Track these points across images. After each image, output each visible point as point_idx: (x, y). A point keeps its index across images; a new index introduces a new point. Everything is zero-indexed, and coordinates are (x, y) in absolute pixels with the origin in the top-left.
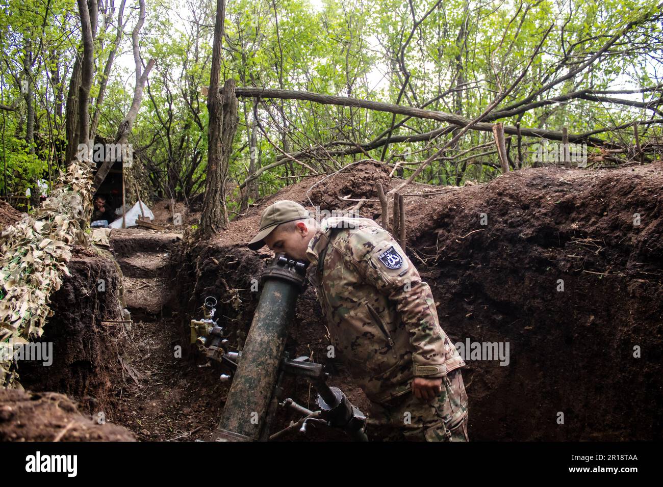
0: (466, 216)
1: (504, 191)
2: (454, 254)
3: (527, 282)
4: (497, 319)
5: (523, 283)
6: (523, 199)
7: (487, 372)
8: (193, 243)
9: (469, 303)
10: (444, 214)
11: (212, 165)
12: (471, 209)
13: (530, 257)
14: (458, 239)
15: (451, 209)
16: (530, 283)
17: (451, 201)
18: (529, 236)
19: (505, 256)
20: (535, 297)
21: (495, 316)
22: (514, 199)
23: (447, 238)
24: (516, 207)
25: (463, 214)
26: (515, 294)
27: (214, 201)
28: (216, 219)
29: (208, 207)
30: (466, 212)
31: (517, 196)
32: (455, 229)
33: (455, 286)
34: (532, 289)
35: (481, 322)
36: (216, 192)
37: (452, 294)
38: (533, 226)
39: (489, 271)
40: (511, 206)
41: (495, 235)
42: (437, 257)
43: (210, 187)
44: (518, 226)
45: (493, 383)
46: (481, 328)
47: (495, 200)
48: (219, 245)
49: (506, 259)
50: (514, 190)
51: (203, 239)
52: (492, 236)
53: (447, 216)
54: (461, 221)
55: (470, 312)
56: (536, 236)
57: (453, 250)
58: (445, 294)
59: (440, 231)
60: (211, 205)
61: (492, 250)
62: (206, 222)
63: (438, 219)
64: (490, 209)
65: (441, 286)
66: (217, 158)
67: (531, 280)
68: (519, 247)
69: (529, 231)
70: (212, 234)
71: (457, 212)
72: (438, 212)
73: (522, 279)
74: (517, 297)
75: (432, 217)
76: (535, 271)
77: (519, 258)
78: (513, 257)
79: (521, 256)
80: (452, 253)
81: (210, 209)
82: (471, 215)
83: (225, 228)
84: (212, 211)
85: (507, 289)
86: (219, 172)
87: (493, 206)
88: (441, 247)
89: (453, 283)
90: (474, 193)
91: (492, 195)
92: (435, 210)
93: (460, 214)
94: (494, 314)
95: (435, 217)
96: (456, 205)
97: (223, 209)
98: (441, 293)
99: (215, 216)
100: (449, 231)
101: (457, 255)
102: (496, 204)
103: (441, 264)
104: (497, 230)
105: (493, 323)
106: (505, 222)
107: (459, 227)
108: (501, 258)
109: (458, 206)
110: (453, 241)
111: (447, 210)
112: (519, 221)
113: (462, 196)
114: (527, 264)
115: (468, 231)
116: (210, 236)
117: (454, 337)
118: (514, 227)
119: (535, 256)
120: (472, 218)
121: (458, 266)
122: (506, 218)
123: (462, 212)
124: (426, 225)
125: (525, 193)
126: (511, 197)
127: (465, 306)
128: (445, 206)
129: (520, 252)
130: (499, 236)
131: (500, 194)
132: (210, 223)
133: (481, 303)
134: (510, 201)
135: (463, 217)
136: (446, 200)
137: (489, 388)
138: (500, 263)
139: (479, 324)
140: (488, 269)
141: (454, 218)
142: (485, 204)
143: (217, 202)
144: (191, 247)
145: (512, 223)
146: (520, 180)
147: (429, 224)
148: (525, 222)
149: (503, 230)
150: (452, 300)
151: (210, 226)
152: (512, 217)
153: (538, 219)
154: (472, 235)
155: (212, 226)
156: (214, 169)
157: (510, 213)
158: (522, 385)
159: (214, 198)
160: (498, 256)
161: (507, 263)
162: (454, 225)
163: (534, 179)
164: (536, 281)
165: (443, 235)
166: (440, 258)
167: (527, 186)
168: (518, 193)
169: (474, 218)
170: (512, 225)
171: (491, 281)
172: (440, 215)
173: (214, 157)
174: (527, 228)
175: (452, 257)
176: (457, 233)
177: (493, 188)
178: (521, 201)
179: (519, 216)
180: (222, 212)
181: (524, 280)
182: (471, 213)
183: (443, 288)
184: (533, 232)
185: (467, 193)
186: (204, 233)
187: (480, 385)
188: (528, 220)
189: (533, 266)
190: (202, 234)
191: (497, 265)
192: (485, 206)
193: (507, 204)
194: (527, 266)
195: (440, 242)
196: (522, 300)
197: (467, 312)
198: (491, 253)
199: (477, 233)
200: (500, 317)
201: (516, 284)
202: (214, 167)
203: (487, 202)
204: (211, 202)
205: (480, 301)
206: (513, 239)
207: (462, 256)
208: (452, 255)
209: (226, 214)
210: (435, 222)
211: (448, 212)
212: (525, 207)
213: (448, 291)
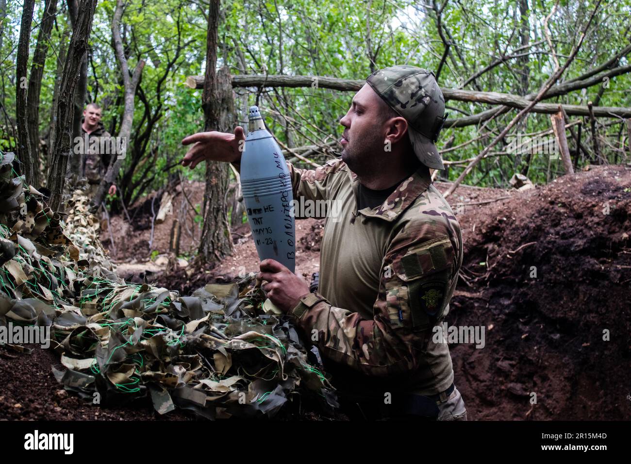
0: (517, 228)
1: (555, 199)
2: (506, 271)
3: (581, 297)
4: (555, 338)
5: (578, 298)
6: (575, 207)
7: (548, 397)
8: (193, 275)
9: (525, 324)
10: (493, 226)
11: (211, 178)
12: (522, 220)
13: (583, 269)
14: (510, 254)
15: (501, 221)
16: (584, 297)
17: (501, 212)
18: (581, 247)
19: (558, 270)
20: (590, 311)
21: (552, 336)
22: (567, 208)
23: (498, 253)
24: (569, 217)
25: (514, 226)
26: (571, 310)
27: (217, 223)
28: (220, 244)
29: (209, 229)
30: (517, 223)
31: (570, 205)
32: (506, 243)
33: (508, 306)
34: (587, 303)
35: (538, 343)
36: (218, 210)
37: (506, 314)
38: (586, 236)
39: (543, 287)
40: (563, 215)
41: (547, 248)
42: (487, 275)
43: (210, 205)
44: (571, 237)
45: (555, 408)
46: (539, 349)
47: (547, 210)
48: (231, 276)
49: (559, 274)
50: (566, 198)
51: (205, 269)
52: (544, 250)
53: (497, 228)
54: (512, 234)
55: (526, 333)
56: (589, 246)
57: (505, 266)
58: (499, 315)
59: (490, 246)
60: (213, 228)
61: (545, 265)
62: (208, 248)
63: (487, 232)
64: (543, 220)
65: (494, 307)
66: (217, 169)
67: (585, 294)
68: (572, 260)
69: (580, 242)
70: (217, 262)
71: (507, 224)
72: (487, 226)
73: (577, 293)
74: (573, 313)
75: (480, 230)
76: (589, 284)
77: (572, 271)
78: (566, 271)
79: (575, 269)
80: (504, 270)
81: (212, 232)
82: (522, 227)
83: (232, 254)
84: (214, 234)
85: (562, 306)
86: (221, 185)
87: (545, 216)
88: (492, 264)
89: (507, 302)
90: (526, 200)
91: (543, 204)
92: (483, 223)
93: (511, 225)
94: (551, 333)
95: (484, 231)
96: (506, 217)
97: (227, 230)
98: (494, 315)
99: (218, 240)
100: (499, 246)
101: (509, 272)
102: (547, 214)
103: (494, 282)
104: (549, 243)
105: (551, 343)
106: (557, 233)
107: (510, 241)
108: (554, 273)
109: (508, 217)
110: (504, 257)
111: (496, 222)
112: (571, 232)
113: (512, 206)
114: (580, 277)
115: (520, 244)
116: (215, 264)
117: (511, 362)
118: (567, 238)
119: (588, 269)
120: (524, 230)
121: (512, 284)
122: (558, 228)
123: (512, 223)
124: (475, 240)
125: (578, 201)
126: (564, 205)
127: (520, 326)
128: (493, 217)
129: (573, 265)
130: (551, 249)
131: (552, 203)
132: (214, 249)
133: (537, 323)
134: (562, 210)
135: (514, 229)
136: (495, 211)
137: (551, 414)
138: (553, 278)
139: (536, 345)
140: (541, 284)
141: (504, 231)
142: (536, 215)
143: (220, 224)
144: (190, 280)
145: (564, 234)
146: (574, 186)
147: (477, 239)
148: (578, 233)
149: (555, 242)
150: (505, 321)
151: (213, 253)
152: (564, 228)
153: (590, 228)
154: (524, 249)
155: (216, 252)
156: (214, 183)
157: (562, 224)
158: (584, 407)
159: (216, 218)
160: (551, 271)
161: (560, 278)
162: (504, 239)
163: (590, 183)
164: (590, 295)
165: (493, 250)
166: (491, 276)
167: (581, 192)
168: (570, 202)
169: (526, 231)
170: (563, 237)
171: (546, 297)
172: (489, 228)
173: (214, 168)
174: (580, 239)
175: (504, 274)
176: (508, 248)
177: (545, 197)
178: (574, 210)
179: (571, 227)
180: (226, 234)
181: (578, 294)
182: (522, 224)
183: (495, 309)
184: (585, 243)
185: (518, 201)
186: (206, 263)
187: (542, 412)
188: (581, 230)
189: (587, 279)
190: (204, 264)
191: (551, 280)
192: (536, 217)
193: (559, 213)
194: (581, 279)
195: (490, 258)
196: (578, 315)
197: (522, 333)
198: (544, 268)
199: (529, 247)
200: (558, 335)
201: (572, 299)
202: (214, 181)
203: (539, 212)
204: (213, 223)
205: (536, 320)
206: (565, 252)
207: (514, 273)
208: (504, 272)
209: (231, 238)
210: (484, 236)
211: (497, 224)
212: (578, 216)
213: (501, 312)
